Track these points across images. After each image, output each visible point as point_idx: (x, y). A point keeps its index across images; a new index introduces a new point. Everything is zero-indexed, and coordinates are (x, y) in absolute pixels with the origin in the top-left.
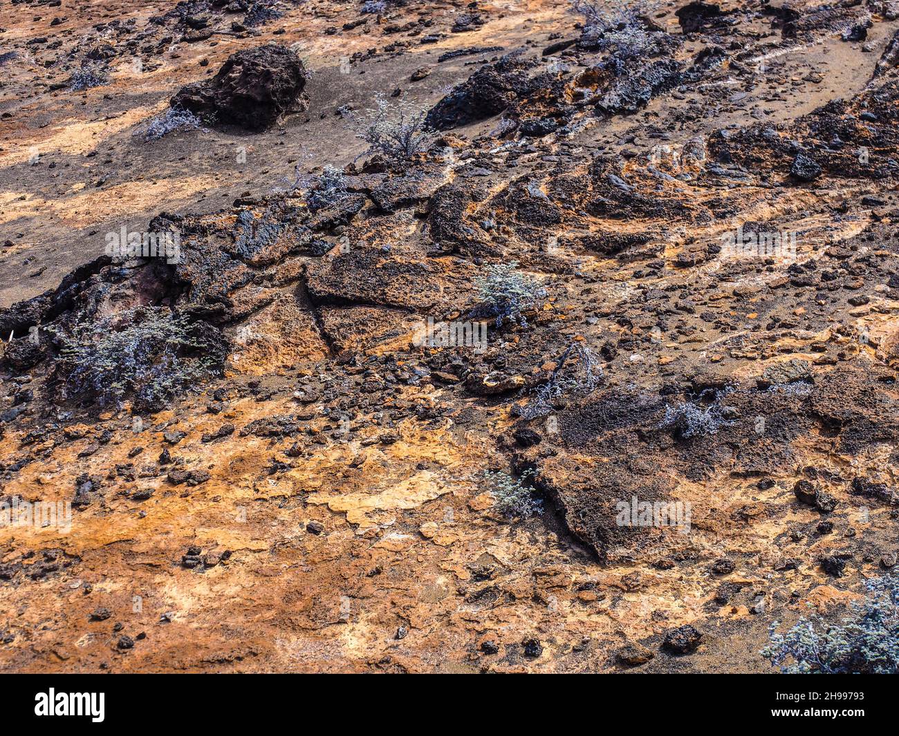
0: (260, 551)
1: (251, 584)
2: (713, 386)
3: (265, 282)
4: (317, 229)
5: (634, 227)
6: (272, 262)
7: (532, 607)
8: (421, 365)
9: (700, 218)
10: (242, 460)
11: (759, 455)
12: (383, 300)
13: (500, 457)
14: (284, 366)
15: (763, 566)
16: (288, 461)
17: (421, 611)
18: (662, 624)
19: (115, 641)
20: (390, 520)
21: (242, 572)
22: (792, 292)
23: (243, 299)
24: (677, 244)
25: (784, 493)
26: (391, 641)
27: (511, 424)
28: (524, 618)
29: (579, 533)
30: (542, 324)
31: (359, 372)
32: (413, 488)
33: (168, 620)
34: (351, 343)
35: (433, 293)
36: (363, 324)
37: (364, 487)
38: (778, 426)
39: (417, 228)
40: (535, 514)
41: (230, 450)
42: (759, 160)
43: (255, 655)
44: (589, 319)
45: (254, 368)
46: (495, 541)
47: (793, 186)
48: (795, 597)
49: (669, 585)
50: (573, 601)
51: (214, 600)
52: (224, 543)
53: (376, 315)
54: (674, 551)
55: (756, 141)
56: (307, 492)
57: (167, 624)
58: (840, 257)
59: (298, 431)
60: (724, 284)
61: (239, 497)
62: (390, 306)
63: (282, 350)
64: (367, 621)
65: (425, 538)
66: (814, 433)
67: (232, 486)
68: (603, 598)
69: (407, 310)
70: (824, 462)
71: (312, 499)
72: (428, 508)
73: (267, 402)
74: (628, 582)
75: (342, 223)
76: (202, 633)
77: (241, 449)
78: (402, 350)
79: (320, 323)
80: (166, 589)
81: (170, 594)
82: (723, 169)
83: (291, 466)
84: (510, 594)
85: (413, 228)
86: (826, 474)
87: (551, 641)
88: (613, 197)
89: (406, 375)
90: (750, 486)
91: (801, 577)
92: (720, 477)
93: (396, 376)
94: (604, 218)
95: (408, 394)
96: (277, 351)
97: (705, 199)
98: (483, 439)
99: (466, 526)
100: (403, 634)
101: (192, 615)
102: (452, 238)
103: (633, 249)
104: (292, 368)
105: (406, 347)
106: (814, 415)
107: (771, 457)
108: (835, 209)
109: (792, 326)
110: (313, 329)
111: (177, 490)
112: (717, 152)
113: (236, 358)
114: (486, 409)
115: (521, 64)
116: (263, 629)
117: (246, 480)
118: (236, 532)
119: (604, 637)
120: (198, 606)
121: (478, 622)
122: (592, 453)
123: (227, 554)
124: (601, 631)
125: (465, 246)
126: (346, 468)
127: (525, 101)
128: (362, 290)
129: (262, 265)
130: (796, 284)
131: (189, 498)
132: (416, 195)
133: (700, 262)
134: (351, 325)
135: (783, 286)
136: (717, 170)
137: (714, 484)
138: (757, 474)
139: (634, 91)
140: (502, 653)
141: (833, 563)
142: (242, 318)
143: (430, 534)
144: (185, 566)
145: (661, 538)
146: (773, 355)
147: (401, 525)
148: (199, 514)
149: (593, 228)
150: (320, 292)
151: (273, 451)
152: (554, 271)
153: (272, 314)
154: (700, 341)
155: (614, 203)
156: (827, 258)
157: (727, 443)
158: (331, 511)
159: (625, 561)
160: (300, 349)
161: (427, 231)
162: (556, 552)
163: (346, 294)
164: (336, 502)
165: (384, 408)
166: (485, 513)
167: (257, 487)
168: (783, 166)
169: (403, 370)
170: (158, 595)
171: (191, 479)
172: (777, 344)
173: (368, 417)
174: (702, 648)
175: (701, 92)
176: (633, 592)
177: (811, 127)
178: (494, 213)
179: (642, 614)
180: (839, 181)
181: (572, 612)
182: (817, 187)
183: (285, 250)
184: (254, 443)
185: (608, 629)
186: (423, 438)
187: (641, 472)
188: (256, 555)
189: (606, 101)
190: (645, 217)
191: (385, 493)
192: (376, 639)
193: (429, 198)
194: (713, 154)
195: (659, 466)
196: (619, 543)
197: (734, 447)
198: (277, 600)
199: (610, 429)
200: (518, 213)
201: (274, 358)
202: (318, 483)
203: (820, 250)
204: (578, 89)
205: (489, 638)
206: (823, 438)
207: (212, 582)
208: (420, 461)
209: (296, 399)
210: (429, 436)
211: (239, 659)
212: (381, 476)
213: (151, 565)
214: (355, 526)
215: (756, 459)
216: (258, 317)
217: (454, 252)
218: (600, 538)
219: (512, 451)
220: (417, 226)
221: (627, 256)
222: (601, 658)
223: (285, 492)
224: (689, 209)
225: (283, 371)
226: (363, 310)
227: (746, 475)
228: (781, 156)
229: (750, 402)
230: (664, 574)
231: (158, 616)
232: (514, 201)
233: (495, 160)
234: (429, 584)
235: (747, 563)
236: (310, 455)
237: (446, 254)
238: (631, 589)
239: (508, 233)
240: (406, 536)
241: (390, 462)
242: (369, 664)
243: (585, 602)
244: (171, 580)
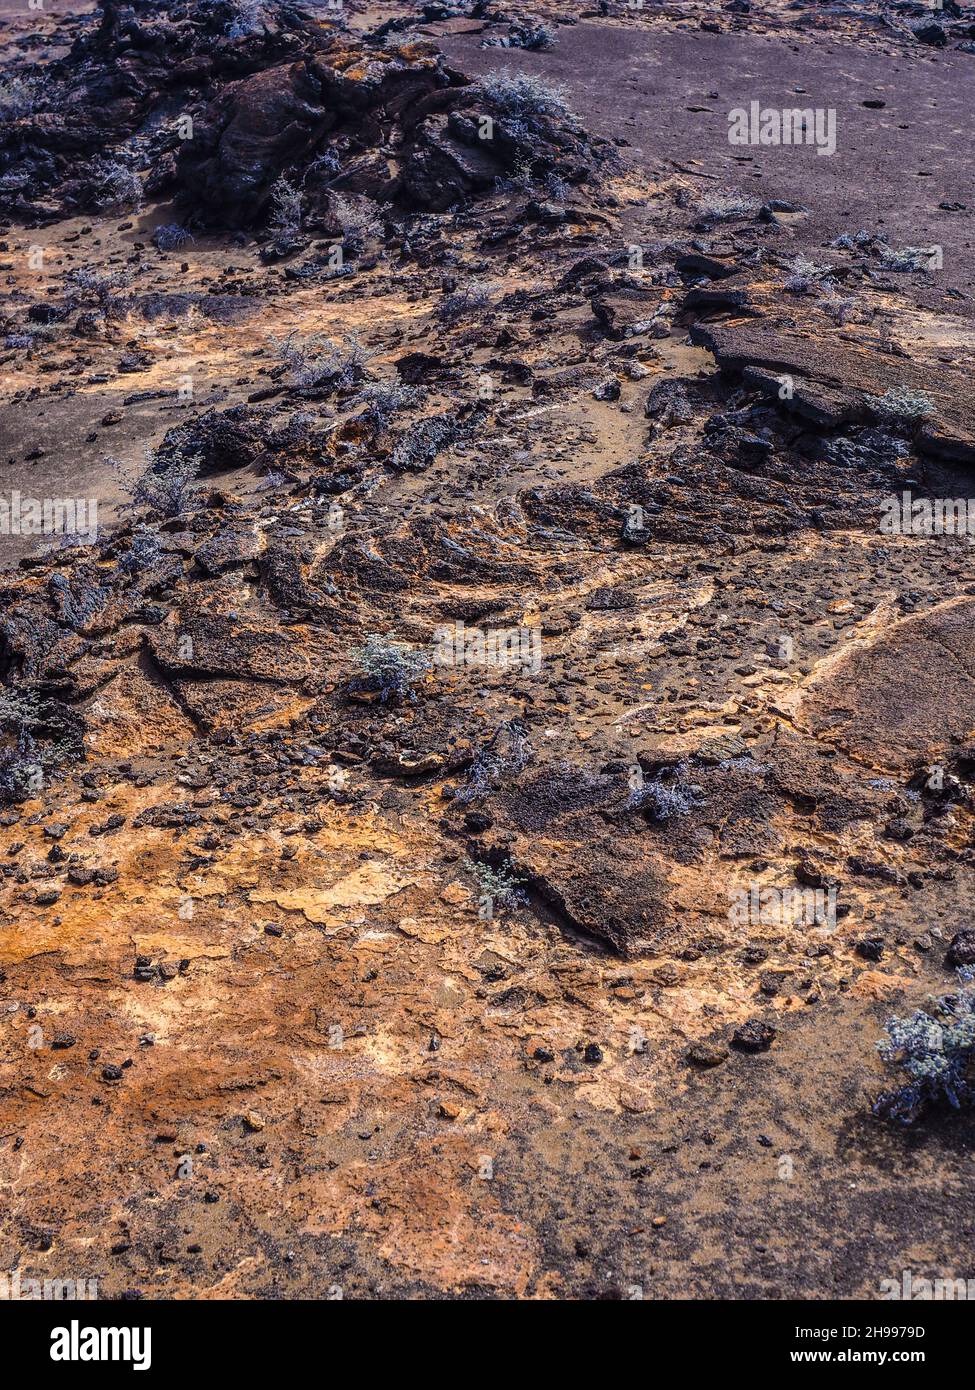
0: (220, 958)
1: (228, 996)
2: (667, 763)
3: (104, 654)
4: (146, 594)
5: (484, 594)
6: (106, 631)
7: (566, 1008)
8: (313, 743)
9: (549, 583)
10: (150, 855)
11: (742, 835)
12: (248, 672)
13: (453, 844)
14: (150, 747)
15: (795, 953)
16: (208, 855)
17: (445, 1019)
18: (716, 1019)
19: (97, 1071)
20: (360, 919)
21: (210, 983)
22: (675, 662)
23: (86, 672)
24: (533, 611)
25: (781, 875)
26: (426, 1054)
27: (445, 807)
28: (565, 1020)
29: (589, 925)
30: (431, 697)
31: (242, 752)
32: (366, 879)
33: (149, 1043)
34: (222, 720)
35: (301, 665)
36: (231, 700)
37: (309, 881)
38: (752, 805)
39: (252, 592)
40: (521, 906)
41: (129, 843)
42: (585, 524)
43: (278, 1078)
44: (480, 692)
45: (118, 749)
46: (488, 936)
47: (626, 550)
48: (843, 985)
49: (706, 978)
50: (610, 1000)
51: (192, 1016)
52: (174, 950)
53: (242, 690)
54: (693, 939)
55: (575, 504)
56: (245, 889)
57: (149, 1049)
58: (705, 626)
59: (202, 819)
60: (603, 654)
61: (166, 897)
62: (255, 678)
63: (144, 729)
64: (387, 1031)
65: (409, 936)
66: (789, 811)
67: (152, 885)
68: (643, 994)
69: (277, 683)
70: (808, 842)
71: (253, 896)
72: (394, 903)
73: (149, 788)
74: (665, 976)
75: (169, 587)
76: (198, 1056)
77: (142, 842)
78: (281, 727)
79: (179, 697)
80: (128, 1007)
81: (136, 1012)
82: (548, 532)
83: (213, 860)
84: (538, 994)
85: (246, 592)
86: (817, 854)
87: (607, 1044)
88: (455, 561)
89: (300, 755)
90: (743, 869)
91: (839, 963)
92: (711, 860)
93: (288, 756)
94: (449, 583)
95: (308, 776)
96: (138, 730)
97: (547, 564)
98: (423, 825)
99: (448, 920)
100: (438, 1045)
101: (176, 1036)
102: (300, 604)
103: (492, 616)
104: (162, 749)
105: (286, 724)
106: (786, 793)
107: (756, 837)
108: (677, 576)
109: (695, 698)
110: (172, 705)
111: (86, 891)
112: (536, 515)
113: (93, 738)
114: (410, 791)
115: (257, 413)
116: (271, 1048)
117: (165, 877)
118: (182, 937)
119: (661, 1036)
120: (176, 1025)
121: (517, 1028)
122: (559, 838)
123: (185, 964)
124: (655, 1030)
125: (317, 613)
126: (278, 860)
127: (283, 453)
128: (222, 662)
129: (96, 634)
130: (676, 653)
131: (104, 900)
132: (239, 557)
133: (566, 630)
134: (217, 701)
135: (664, 655)
136: (545, 533)
137: (708, 867)
138: (747, 856)
139: (420, 448)
140: (560, 1061)
141: (870, 947)
142: (88, 693)
143: (413, 932)
144: (139, 978)
145: (678, 927)
146: (691, 729)
147: (373, 923)
148: (127, 918)
149: (443, 594)
150: (174, 664)
151: (182, 843)
152: (419, 640)
153: (120, 689)
154: (609, 715)
155: (458, 567)
156: (691, 627)
157: (705, 824)
158: (284, 909)
159: (646, 953)
160: (165, 727)
161: (266, 596)
162: (565, 946)
163: (204, 666)
164: (284, 898)
165: (289, 791)
166: (463, 906)
167: (183, 885)
168: (610, 530)
169: (294, 750)
170: (122, 1015)
171: (96, 878)
172: (689, 716)
173: (276, 802)
174: (774, 1044)
175: (481, 450)
176: (672, 986)
177: (619, 490)
178: (332, 577)
179: (691, 1009)
180: (670, 547)
181: (615, 1011)
182: (650, 552)
183: (120, 617)
184: (155, 835)
185: (662, 1028)
186: (353, 825)
187: (626, 857)
188: (217, 962)
189: (396, 458)
190: (492, 582)
191: (336, 887)
192: (407, 1051)
193: (254, 560)
194: (532, 516)
195: (641, 850)
196: (637, 934)
197: (713, 828)
198: (268, 1014)
199: (566, 810)
200: (359, 577)
201: (137, 739)
202: (254, 879)
203: (681, 618)
204: (341, 443)
205: (535, 1043)
206: (799, 817)
207: (181, 997)
208: (360, 852)
209: (184, 785)
210: (358, 821)
211: (262, 1083)
212: (322, 868)
213: (97, 980)
214: (321, 926)
215: (740, 840)
216: (105, 692)
217: (307, 619)
218: (615, 930)
219: (465, 837)
220: (251, 590)
221: (490, 624)
222: (670, 1060)
223: (219, 890)
224: (535, 574)
225: (152, 753)
226: (227, 684)
227: (737, 857)
228: (606, 520)
229: (710, 780)
230: (694, 966)
231: (135, 1039)
232: (351, 564)
233: (302, 519)
234: (440, 989)
235: (776, 950)
236: (229, 846)
237: (299, 622)
238: (669, 984)
239: (354, 598)
240: (386, 935)
241: (324, 852)
242: (415, 1081)
243: (624, 1000)
244: (129, 998)
